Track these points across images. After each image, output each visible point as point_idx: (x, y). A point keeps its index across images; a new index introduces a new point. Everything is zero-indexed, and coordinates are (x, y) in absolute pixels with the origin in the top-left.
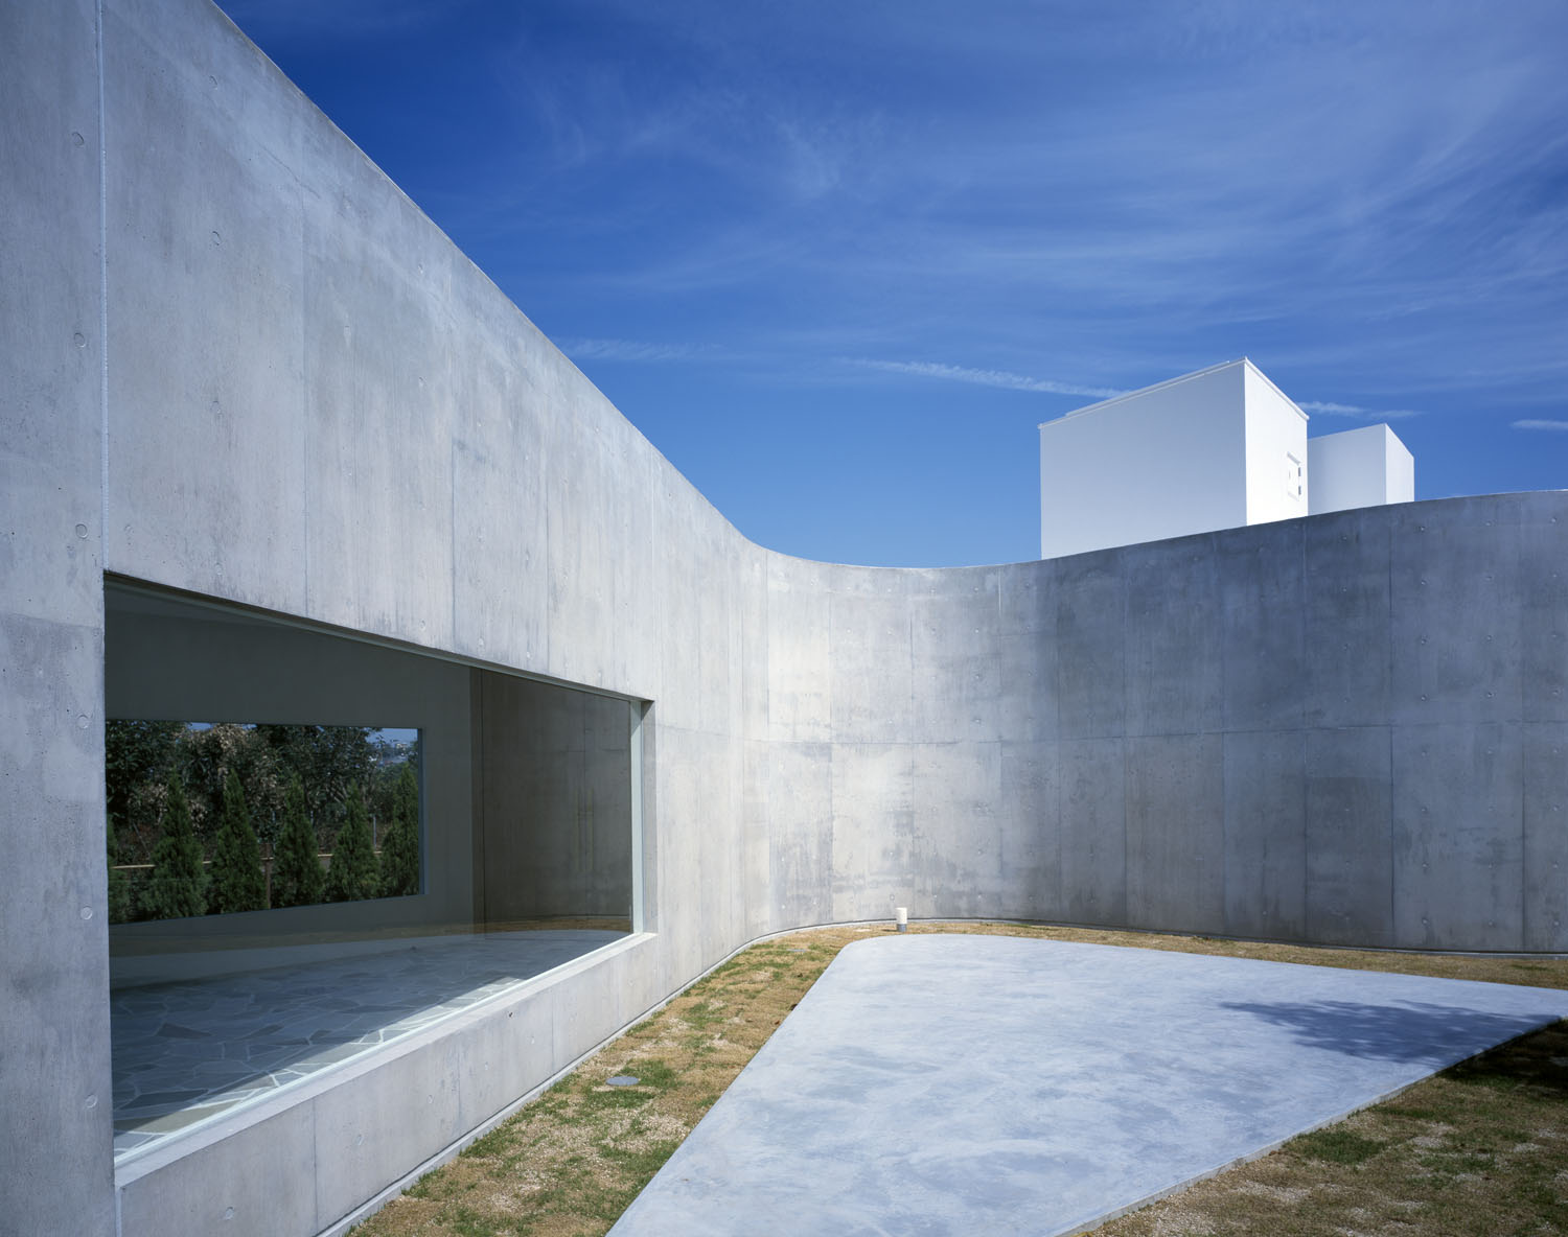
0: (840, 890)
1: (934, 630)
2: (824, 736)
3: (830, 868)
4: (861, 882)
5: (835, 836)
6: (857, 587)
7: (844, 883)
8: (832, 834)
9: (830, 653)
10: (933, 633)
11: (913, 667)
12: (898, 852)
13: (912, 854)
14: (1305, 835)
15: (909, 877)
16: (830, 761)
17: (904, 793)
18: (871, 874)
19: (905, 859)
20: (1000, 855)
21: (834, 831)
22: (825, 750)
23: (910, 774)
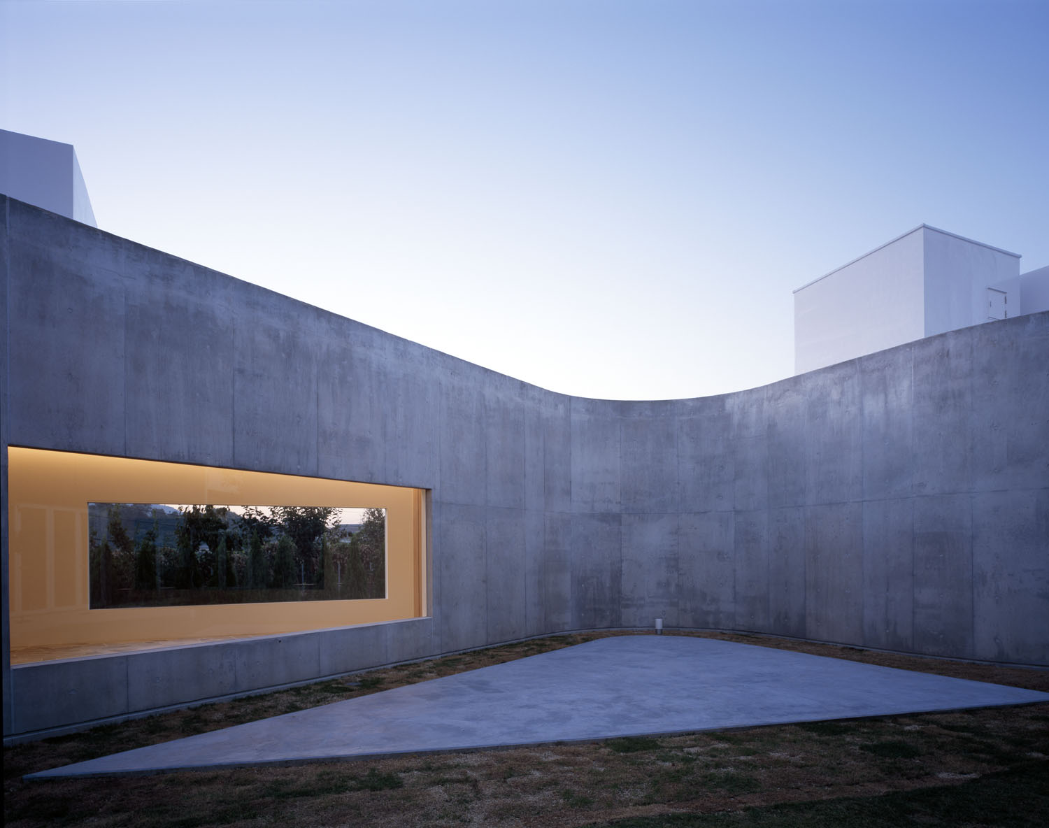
0: (627, 606)
1: (693, 438)
2: (616, 509)
3: (619, 592)
4: (642, 602)
5: (623, 572)
6: (640, 414)
7: (629, 602)
8: (621, 571)
9: (621, 457)
10: (692, 440)
11: (679, 464)
12: (668, 584)
13: (678, 585)
14: (913, 575)
15: (676, 600)
16: (621, 525)
17: (672, 546)
18: (649, 597)
19: (673, 588)
20: (734, 587)
21: (623, 569)
22: (617, 518)
23: (676, 533)
